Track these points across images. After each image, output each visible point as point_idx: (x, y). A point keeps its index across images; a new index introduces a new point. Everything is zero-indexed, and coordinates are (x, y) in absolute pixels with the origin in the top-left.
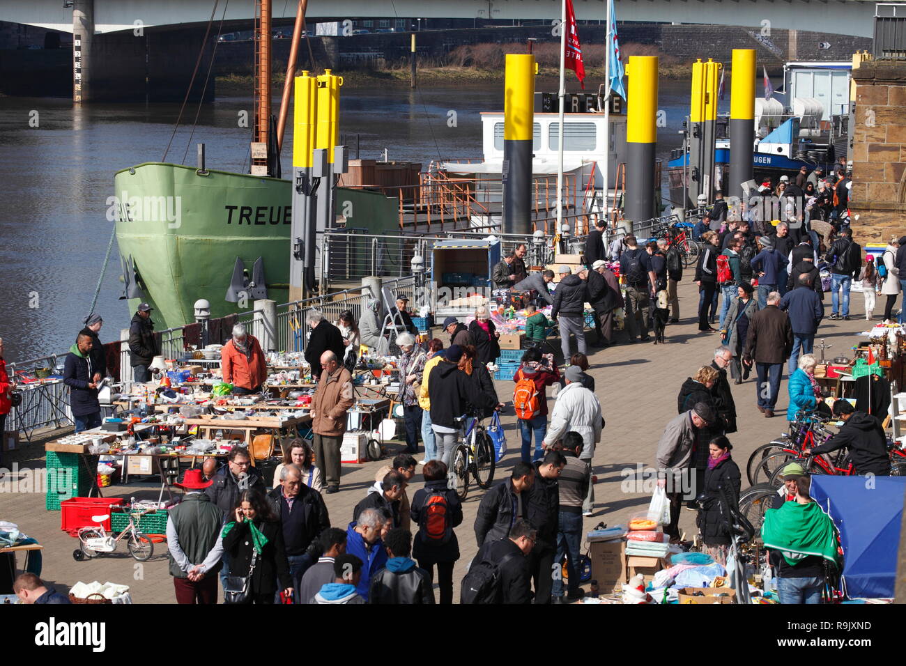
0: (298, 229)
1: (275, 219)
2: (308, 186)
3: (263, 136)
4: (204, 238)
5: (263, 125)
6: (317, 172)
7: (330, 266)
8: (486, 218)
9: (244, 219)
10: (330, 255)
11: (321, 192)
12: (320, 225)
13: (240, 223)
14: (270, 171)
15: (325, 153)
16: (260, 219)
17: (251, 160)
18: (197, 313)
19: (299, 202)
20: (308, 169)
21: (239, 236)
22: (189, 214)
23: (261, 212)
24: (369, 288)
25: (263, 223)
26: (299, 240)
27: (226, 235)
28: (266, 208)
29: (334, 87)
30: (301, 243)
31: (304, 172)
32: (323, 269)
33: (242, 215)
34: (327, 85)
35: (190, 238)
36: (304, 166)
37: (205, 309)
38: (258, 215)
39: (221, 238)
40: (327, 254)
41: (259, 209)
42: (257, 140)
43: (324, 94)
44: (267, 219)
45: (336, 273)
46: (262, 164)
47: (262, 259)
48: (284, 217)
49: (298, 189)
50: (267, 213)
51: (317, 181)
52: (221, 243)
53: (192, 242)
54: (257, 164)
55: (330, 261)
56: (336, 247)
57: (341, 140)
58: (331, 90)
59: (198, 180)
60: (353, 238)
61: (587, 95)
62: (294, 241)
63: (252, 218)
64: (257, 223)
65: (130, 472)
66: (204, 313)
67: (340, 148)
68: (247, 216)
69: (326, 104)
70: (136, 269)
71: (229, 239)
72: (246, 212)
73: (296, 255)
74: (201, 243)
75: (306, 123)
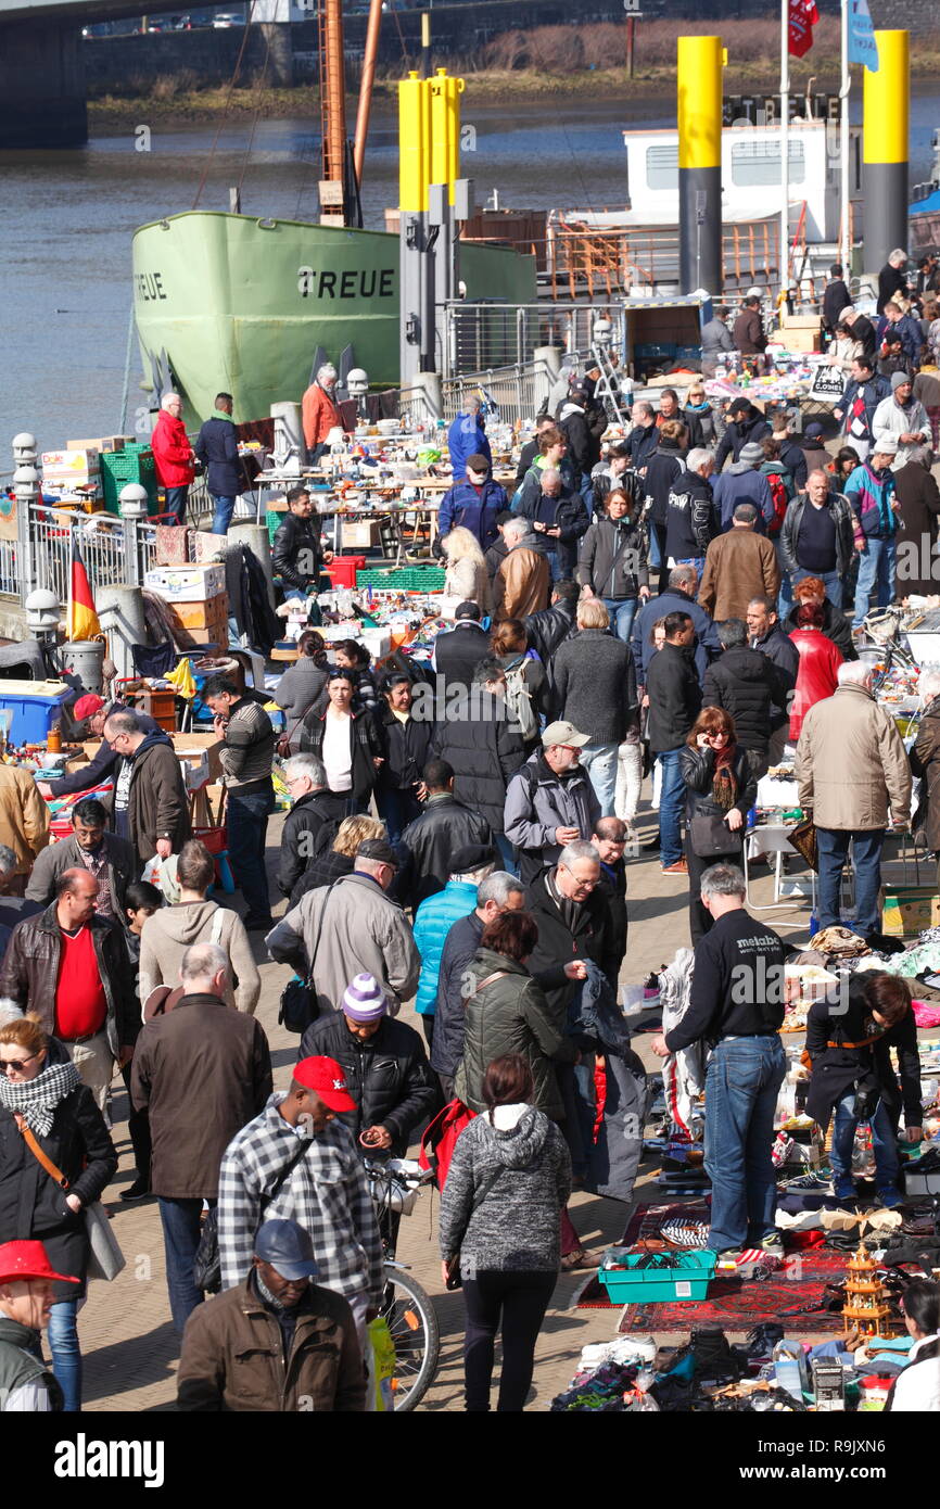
0: (411, 300)
1: (368, 289)
2: (422, 238)
3: (336, 171)
4: (271, 318)
5: (335, 155)
6: (435, 218)
7: (458, 352)
8: (649, 289)
9: (326, 290)
10: (458, 336)
11: (439, 246)
12: (440, 297)
13: (320, 295)
14: (348, 222)
15: (446, 187)
16: (348, 290)
17: (320, 206)
18: (351, 387)
19: (410, 263)
20: (421, 214)
21: (325, 315)
22: (249, 284)
23: (348, 279)
24: (545, 361)
25: (352, 295)
26: (413, 317)
27: (301, 315)
28: (354, 274)
29: (452, 94)
30: (416, 321)
31: (417, 218)
32: (448, 355)
33: (322, 285)
34: (443, 91)
35: (251, 319)
36: (417, 210)
37: (361, 382)
38: (345, 284)
39: (295, 319)
40: (453, 334)
41: (345, 274)
42: (327, 178)
43: (439, 103)
44: (355, 289)
45: (465, 363)
46: (336, 212)
47: (353, 349)
48: (384, 284)
49: (409, 243)
50: (356, 280)
51: (434, 229)
52: (290, 327)
53: (255, 325)
54: (328, 213)
55: (458, 344)
56: (464, 326)
57: (461, 174)
58: (447, 99)
59: (260, 234)
60: (485, 311)
62: (405, 318)
63: (337, 288)
64: (343, 295)
65: (345, 544)
66: (361, 387)
67: (464, 183)
68: (330, 286)
69: (443, 118)
70: (172, 369)
71: (306, 319)
72: (328, 280)
73: (409, 338)
74: (270, 326)
75: (417, 148)
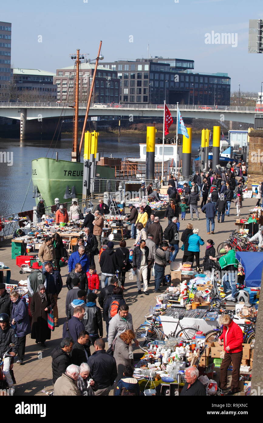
0: (85, 178)
1: (78, 174)
2: (88, 165)
3: (75, 150)
4: (58, 180)
5: (75, 147)
6: (91, 161)
7: (94, 189)
8: (141, 175)
9: (69, 174)
10: (94, 185)
11: (92, 167)
12: (92, 176)
13: (68, 175)
14: (77, 160)
15: (94, 155)
16: (74, 175)
17: (72, 157)
18: (55, 202)
19: (86, 170)
20: (88, 160)
21: (68, 179)
22: (53, 173)
23: (74, 172)
24: (106, 195)
25: (75, 176)
26: (85, 181)
27: (64, 179)
28: (76, 171)
29: (96, 136)
30: (86, 182)
31: (87, 161)
32: (92, 189)
33: (69, 173)
34: (94, 135)
35: (54, 180)
36: (87, 159)
37: (58, 201)
38: (73, 173)
39: (63, 180)
40: (93, 185)
41: (74, 171)
42: (73, 151)
43: (93, 138)
44: (76, 174)
45: (96, 191)
46: (75, 158)
47: (75, 187)
48: (81, 174)
49: (85, 166)
50: (76, 173)
51: (91, 163)
52: (61, 182)
53: (54, 181)
54: (73, 158)
55: (94, 187)
56: (96, 183)
57: (98, 152)
58: (95, 137)
59: (56, 163)
60: (102, 180)
61: (171, 139)
62: (84, 181)
63: (72, 174)
64: (73, 176)
65: (36, 248)
66: (57, 202)
67: (98, 154)
68: (70, 174)
69: (94, 140)
70: (38, 189)
71: (65, 180)
72: (70, 172)
73: (84, 185)
74: (57, 181)
75: (88, 146)
